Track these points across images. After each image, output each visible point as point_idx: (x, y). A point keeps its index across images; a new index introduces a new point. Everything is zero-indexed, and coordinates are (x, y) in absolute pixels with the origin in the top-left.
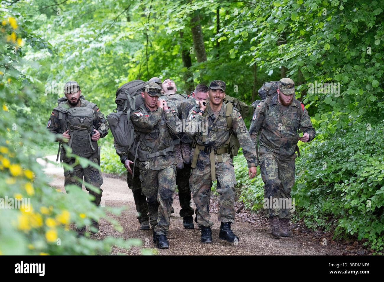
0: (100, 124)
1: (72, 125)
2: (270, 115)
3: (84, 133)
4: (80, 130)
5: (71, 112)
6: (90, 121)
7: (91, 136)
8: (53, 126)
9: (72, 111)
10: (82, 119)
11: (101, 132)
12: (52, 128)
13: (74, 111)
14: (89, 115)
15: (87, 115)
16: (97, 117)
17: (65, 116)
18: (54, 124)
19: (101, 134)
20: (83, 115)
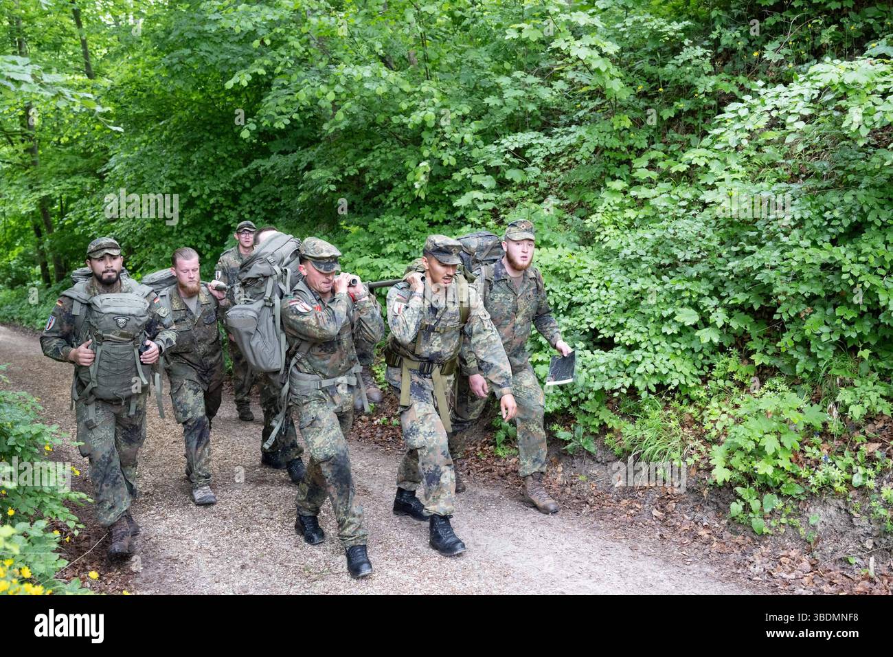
0: (159, 327)
1: (100, 332)
2: (496, 300)
3: (126, 349)
4: (116, 342)
5: (99, 305)
6: (139, 324)
7: (140, 353)
8: (58, 328)
9: (101, 302)
10: (121, 320)
11: (161, 343)
12: (57, 332)
13: (105, 303)
14: (139, 312)
15: (133, 312)
16: (154, 315)
17: (85, 308)
18: (61, 325)
19: (160, 348)
20: (125, 310)
